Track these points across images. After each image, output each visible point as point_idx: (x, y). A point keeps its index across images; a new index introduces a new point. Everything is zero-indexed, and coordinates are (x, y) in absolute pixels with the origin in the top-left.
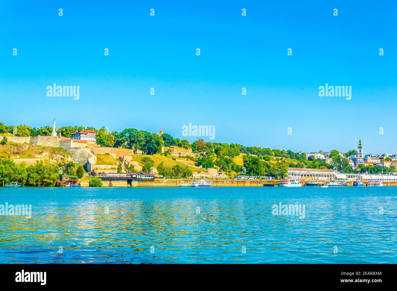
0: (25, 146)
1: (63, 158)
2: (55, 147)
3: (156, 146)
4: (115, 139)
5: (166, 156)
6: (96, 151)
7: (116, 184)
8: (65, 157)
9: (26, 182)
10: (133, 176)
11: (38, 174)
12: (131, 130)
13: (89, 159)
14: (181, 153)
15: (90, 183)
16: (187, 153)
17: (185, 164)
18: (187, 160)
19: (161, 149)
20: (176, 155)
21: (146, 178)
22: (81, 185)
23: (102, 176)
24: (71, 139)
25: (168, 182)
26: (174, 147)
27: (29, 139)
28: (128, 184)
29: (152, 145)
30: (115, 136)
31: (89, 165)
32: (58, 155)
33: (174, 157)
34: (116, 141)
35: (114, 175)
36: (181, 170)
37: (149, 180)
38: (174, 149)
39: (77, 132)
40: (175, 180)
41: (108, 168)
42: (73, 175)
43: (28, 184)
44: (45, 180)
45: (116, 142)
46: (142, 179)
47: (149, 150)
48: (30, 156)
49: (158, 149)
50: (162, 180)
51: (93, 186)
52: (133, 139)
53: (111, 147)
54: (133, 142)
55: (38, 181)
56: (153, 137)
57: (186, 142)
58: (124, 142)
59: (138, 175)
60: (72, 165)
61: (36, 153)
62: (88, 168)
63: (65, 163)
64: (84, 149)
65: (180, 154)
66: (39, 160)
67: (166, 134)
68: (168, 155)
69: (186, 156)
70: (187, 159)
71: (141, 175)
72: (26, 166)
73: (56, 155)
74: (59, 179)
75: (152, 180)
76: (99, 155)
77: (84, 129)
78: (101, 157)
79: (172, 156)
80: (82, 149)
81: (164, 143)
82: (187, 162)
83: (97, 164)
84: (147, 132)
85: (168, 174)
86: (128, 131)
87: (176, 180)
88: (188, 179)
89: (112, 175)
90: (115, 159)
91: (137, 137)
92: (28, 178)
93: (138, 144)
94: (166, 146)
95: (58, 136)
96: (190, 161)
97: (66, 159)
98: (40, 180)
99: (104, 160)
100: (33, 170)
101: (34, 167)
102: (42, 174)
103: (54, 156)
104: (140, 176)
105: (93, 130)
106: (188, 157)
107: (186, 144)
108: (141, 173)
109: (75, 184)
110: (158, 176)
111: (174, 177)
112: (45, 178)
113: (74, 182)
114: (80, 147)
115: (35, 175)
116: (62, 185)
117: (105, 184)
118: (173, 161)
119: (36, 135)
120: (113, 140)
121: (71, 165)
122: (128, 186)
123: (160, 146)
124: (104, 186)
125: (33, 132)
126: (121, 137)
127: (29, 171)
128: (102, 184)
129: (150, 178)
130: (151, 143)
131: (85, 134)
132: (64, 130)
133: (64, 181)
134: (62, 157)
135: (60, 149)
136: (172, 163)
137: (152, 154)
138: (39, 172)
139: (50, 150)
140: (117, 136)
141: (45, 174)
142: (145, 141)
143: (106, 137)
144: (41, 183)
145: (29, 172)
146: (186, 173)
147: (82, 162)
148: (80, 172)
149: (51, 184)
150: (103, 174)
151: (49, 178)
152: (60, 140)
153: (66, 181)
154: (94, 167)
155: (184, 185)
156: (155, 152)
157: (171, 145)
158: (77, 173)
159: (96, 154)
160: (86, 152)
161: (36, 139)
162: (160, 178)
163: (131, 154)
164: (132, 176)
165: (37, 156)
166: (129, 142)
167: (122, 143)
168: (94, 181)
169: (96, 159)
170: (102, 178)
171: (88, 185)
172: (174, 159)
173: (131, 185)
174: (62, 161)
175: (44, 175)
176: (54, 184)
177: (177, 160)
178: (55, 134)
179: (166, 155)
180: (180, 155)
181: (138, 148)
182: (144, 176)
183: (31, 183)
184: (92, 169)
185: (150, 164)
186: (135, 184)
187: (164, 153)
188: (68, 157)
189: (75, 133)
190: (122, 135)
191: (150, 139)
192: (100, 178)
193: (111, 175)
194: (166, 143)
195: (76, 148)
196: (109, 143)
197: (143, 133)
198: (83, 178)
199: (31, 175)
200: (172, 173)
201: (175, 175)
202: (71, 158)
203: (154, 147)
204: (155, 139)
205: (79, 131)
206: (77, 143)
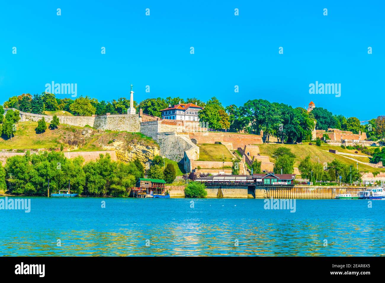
0: (87, 132)
1: (146, 150)
2: (133, 132)
3: (301, 129)
4: (232, 117)
5: (318, 147)
6: (200, 139)
7: (228, 194)
8: (149, 148)
9: (83, 189)
10: (258, 180)
11: (101, 176)
12: (259, 101)
13: (186, 152)
14: (346, 140)
15: (186, 191)
16: (356, 141)
17: (352, 160)
18: (356, 152)
19: (310, 134)
20: (337, 143)
21: (280, 183)
22: (171, 196)
23: (206, 180)
24: (158, 119)
25: (317, 191)
26: (333, 131)
27: (92, 120)
28: (248, 193)
29: (295, 128)
30: (232, 112)
31: (187, 161)
32: (138, 146)
33: (333, 147)
34: (233, 121)
35: (226, 178)
36: (341, 170)
37: (284, 187)
38: (333, 134)
39: (169, 108)
40: (329, 187)
41: (217, 167)
42: (159, 178)
43: (86, 193)
44: (114, 186)
45: (234, 123)
46: (272, 185)
47: (289, 136)
48: (94, 147)
49: (305, 134)
50: (307, 186)
51: (191, 197)
52: (261, 117)
53: (224, 131)
54: (261, 122)
55: (102, 187)
56: (295, 113)
57: (354, 121)
58: (247, 123)
59: (266, 178)
60: (160, 161)
61: (103, 142)
62: (186, 167)
63: (150, 158)
64: (179, 135)
65: (343, 142)
66: (104, 153)
67: (320, 109)
68: (322, 145)
69: (354, 146)
70: (356, 150)
71: (271, 180)
72: (84, 164)
73: (135, 146)
74: (135, 185)
75: (289, 188)
76: (204, 145)
77: (182, 102)
78: (208, 149)
79: (329, 147)
80: (176, 135)
81: (315, 122)
82: (357, 155)
83: (200, 160)
84: (284, 105)
85: (317, 177)
86: (253, 105)
87: (332, 187)
88: (353, 185)
89: (223, 178)
90: (231, 152)
91: (269, 114)
92: (86, 184)
93: (270, 125)
94: (320, 129)
95: (138, 115)
96: (360, 155)
97: (151, 151)
98: (106, 186)
99: (211, 154)
100: (95, 170)
101: (96, 166)
102: (109, 177)
103: (132, 146)
104: (269, 180)
105: (196, 103)
106: (358, 148)
107: (356, 125)
108: (271, 176)
109: (160, 194)
110: (301, 180)
111: (329, 182)
112: (112, 183)
113: (160, 191)
114: (172, 131)
115: (97, 178)
116: (139, 194)
117: (211, 193)
118: (331, 154)
119: (104, 114)
120: (229, 119)
121: (158, 161)
122: (248, 198)
123: (309, 129)
124: (210, 196)
125: (100, 109)
126: (241, 114)
127: (88, 171)
128: (205, 194)
129: (286, 183)
130: (293, 124)
131: (182, 110)
132: (149, 104)
133: (144, 188)
134: (145, 148)
135: (141, 135)
136: (328, 158)
137: (296, 143)
138: (104, 173)
139: (126, 137)
140: (235, 114)
141: (114, 177)
142: (282, 120)
143: (215, 115)
144: (108, 191)
145: (88, 173)
146: (349, 175)
147: (176, 157)
148: (169, 173)
149: (122, 192)
150: (207, 177)
151: (119, 184)
152: (141, 121)
153: (147, 188)
154: (195, 165)
155: (345, 196)
156: (299, 140)
157: (329, 127)
158: (165, 175)
159: (199, 144)
160: (183, 140)
161: (103, 119)
162: (304, 183)
163: (258, 143)
164: (255, 181)
165: (105, 147)
166: (256, 122)
167: (243, 125)
168: (193, 189)
169: (198, 152)
170: (206, 183)
171: (183, 194)
172: (334, 152)
173: (254, 195)
174: (145, 155)
175: (111, 178)
176: (129, 194)
177: (337, 153)
178: (132, 111)
179: (318, 144)
180: (344, 144)
181: (271, 133)
182: (276, 180)
183: (91, 191)
184: (191, 169)
185: (286, 160)
186: (260, 193)
187: (315, 141)
188: (153, 149)
189: (167, 109)
190: (244, 111)
191: (290, 116)
192: (202, 183)
193: (221, 179)
194: (320, 124)
195: (167, 134)
196: (222, 125)
197: (278, 107)
198: (175, 183)
199: (92, 179)
200: (325, 176)
201: (330, 178)
202: (159, 149)
203: (298, 130)
204: (299, 117)
205: (173, 106)
206: (167, 125)
